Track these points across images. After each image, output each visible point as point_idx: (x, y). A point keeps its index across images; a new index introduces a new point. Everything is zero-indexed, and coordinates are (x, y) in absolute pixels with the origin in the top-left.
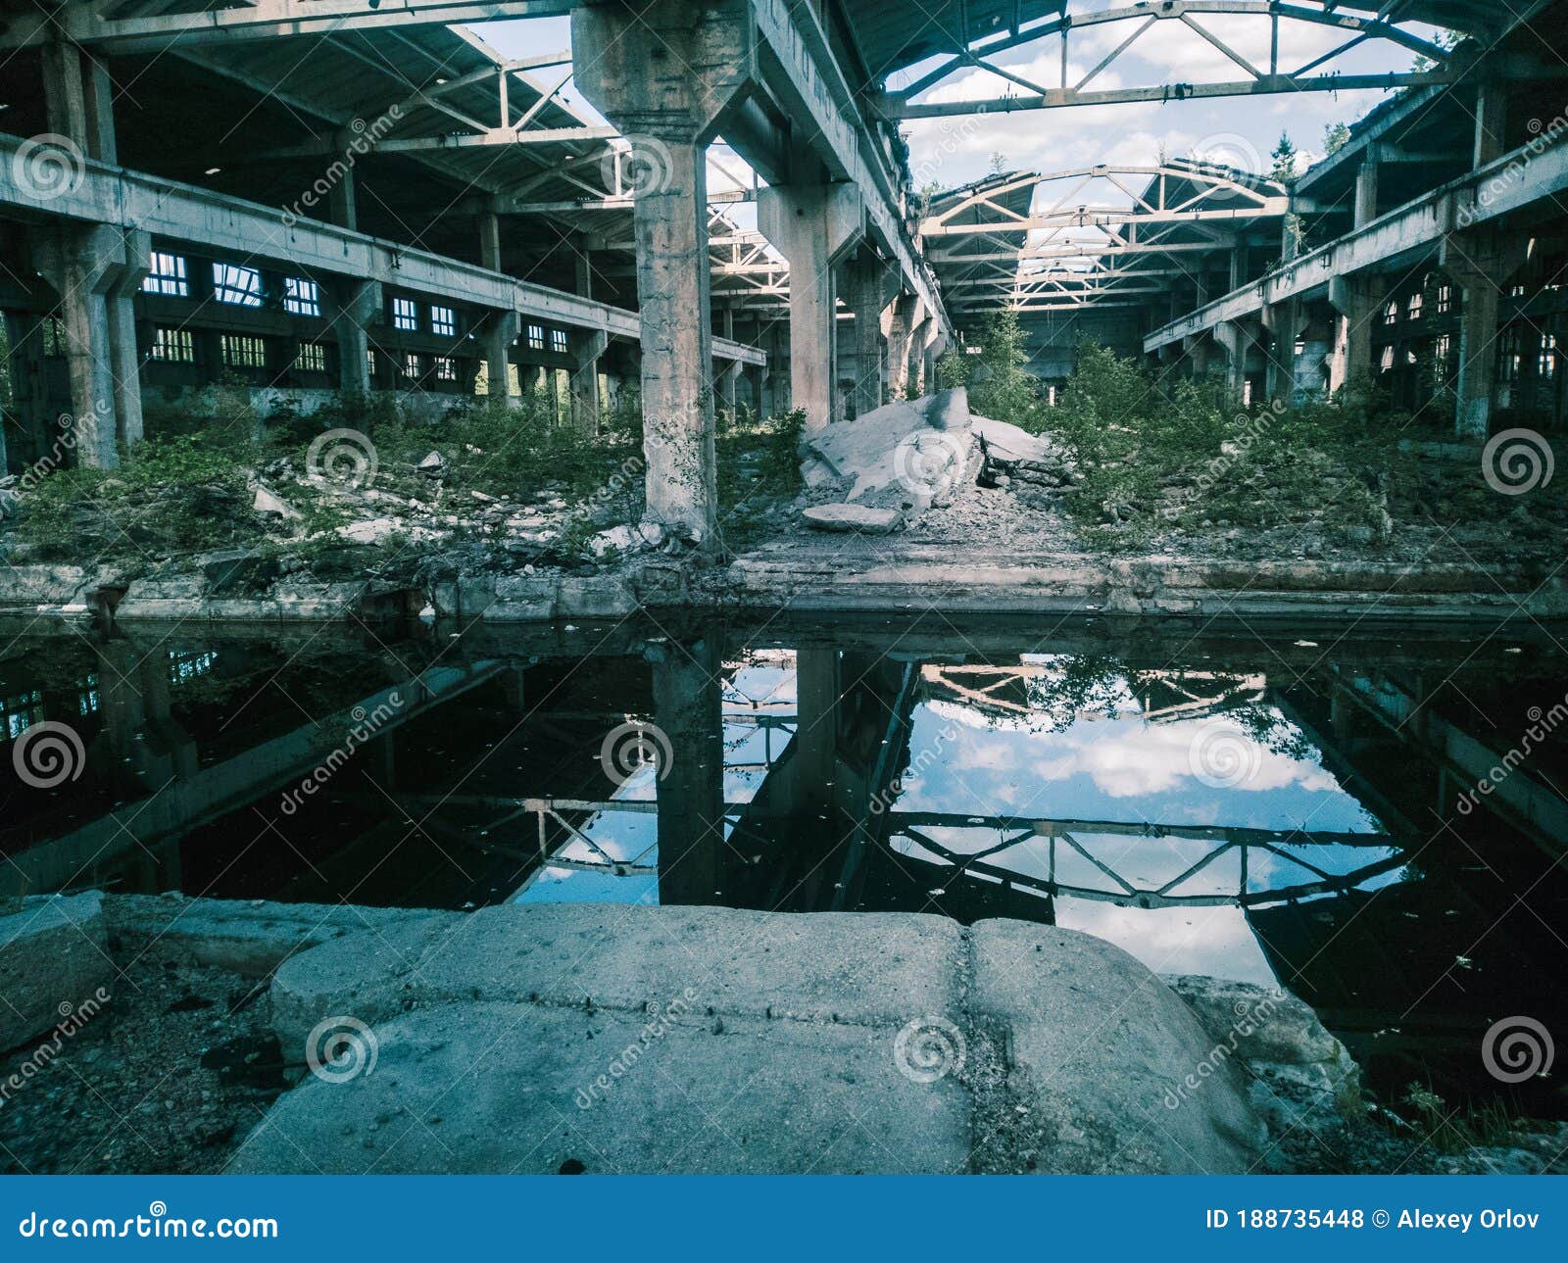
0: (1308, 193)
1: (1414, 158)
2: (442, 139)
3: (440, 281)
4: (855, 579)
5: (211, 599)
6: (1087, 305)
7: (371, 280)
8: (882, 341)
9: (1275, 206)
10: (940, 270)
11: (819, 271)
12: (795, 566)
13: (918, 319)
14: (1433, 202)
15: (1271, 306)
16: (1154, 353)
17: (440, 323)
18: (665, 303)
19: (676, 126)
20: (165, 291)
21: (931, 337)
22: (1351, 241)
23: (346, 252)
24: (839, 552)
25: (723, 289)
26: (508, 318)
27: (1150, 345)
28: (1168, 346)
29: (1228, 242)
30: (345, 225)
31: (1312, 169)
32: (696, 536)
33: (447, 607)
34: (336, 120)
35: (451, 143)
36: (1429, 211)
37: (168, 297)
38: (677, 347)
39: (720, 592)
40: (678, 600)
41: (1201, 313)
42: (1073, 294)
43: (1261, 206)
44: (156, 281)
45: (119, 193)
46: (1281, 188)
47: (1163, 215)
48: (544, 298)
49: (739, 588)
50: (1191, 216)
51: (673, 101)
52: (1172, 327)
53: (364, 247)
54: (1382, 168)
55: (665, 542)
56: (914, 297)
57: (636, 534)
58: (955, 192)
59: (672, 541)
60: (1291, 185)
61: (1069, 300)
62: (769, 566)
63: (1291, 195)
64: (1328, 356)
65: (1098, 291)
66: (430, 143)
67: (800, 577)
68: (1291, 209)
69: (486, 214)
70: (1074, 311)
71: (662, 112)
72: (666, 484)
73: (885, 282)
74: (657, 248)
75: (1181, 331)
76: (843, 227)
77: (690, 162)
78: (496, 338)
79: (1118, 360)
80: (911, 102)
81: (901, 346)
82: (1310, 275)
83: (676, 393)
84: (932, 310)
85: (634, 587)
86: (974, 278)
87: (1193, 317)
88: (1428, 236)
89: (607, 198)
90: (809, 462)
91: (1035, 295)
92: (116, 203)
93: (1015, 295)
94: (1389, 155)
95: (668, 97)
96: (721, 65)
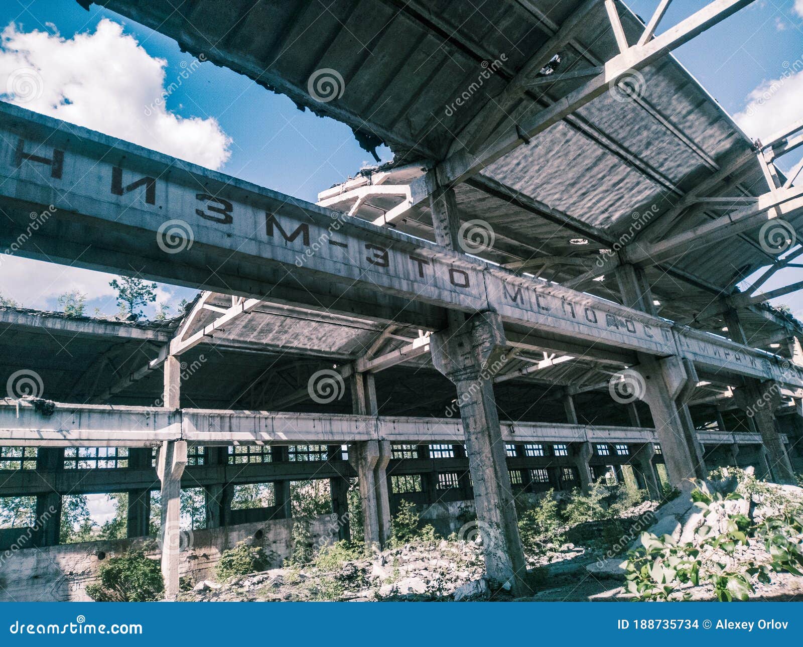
2: (520, 370)
18: (478, 456)
20: (444, 456)
26: (585, 446)
35: (524, 372)
37: (446, 458)
38: (486, 477)
44: (439, 452)
45: (377, 426)
48: (607, 432)
66: (517, 374)
69: (565, 396)
78: (581, 458)
92: (375, 431)
95: (467, 361)
96: (483, 343)
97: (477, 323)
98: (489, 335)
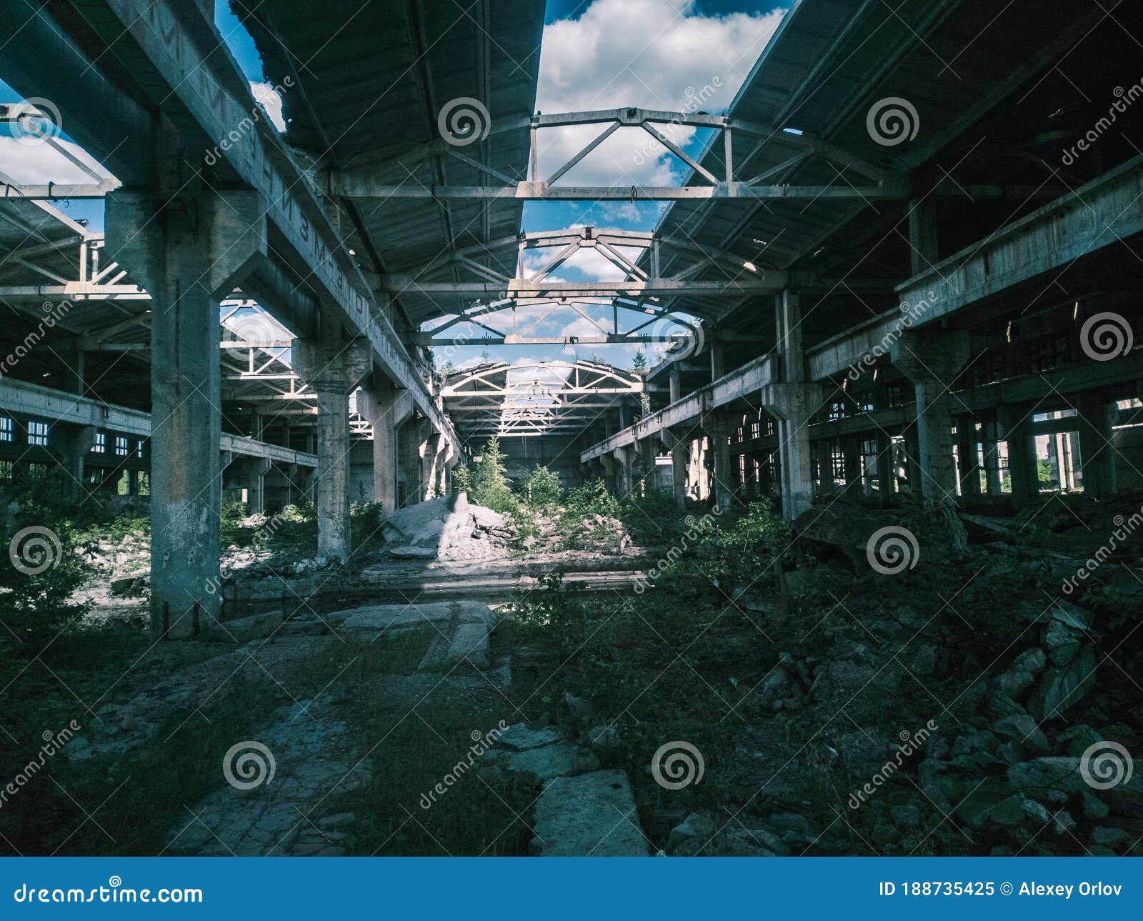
0: (651, 381)
1: (696, 369)
3: (130, 424)
4: (417, 576)
5: (113, 598)
6: (545, 433)
7: (91, 426)
8: (420, 460)
9: (637, 387)
10: (452, 415)
11: (389, 432)
12: (390, 571)
13: (441, 447)
14: (697, 396)
15: (639, 441)
16: (586, 463)
17: (120, 448)
19: (338, 387)
21: (449, 456)
22: (669, 410)
23: (78, 410)
24: (411, 566)
25: (308, 422)
27: (585, 458)
28: (594, 459)
29: (618, 404)
30: (76, 393)
31: (652, 369)
32: (343, 563)
33: (228, 597)
34: (77, 331)
36: (696, 400)
38: (335, 477)
39: (355, 585)
40: (337, 590)
41: (608, 442)
42: (538, 427)
43: (630, 387)
46: (639, 378)
47: (578, 390)
49: (365, 583)
50: (593, 391)
51: (337, 377)
52: (594, 449)
53: (88, 406)
54: (681, 373)
55: (329, 565)
56: (438, 435)
57: (313, 562)
58: (461, 373)
59: (332, 565)
60: (644, 377)
61: (535, 431)
62: (379, 572)
63: (644, 381)
64: (687, 465)
65: (551, 426)
67: (393, 576)
68: (645, 391)
70: (539, 437)
71: (332, 382)
72: (329, 538)
73: (422, 430)
74: (327, 436)
75: (598, 451)
76: (402, 411)
77: (343, 401)
79: (550, 473)
80: (435, 337)
81: (431, 462)
82: (652, 426)
83: (334, 498)
84: (449, 440)
85: (317, 583)
86: (475, 418)
87: (604, 444)
88: (696, 413)
89: (243, 373)
90: (387, 529)
91: (513, 427)
93: (501, 427)
94: (684, 368)
95: (335, 376)
96: (358, 365)
97: (355, 346)
98: (366, 360)
